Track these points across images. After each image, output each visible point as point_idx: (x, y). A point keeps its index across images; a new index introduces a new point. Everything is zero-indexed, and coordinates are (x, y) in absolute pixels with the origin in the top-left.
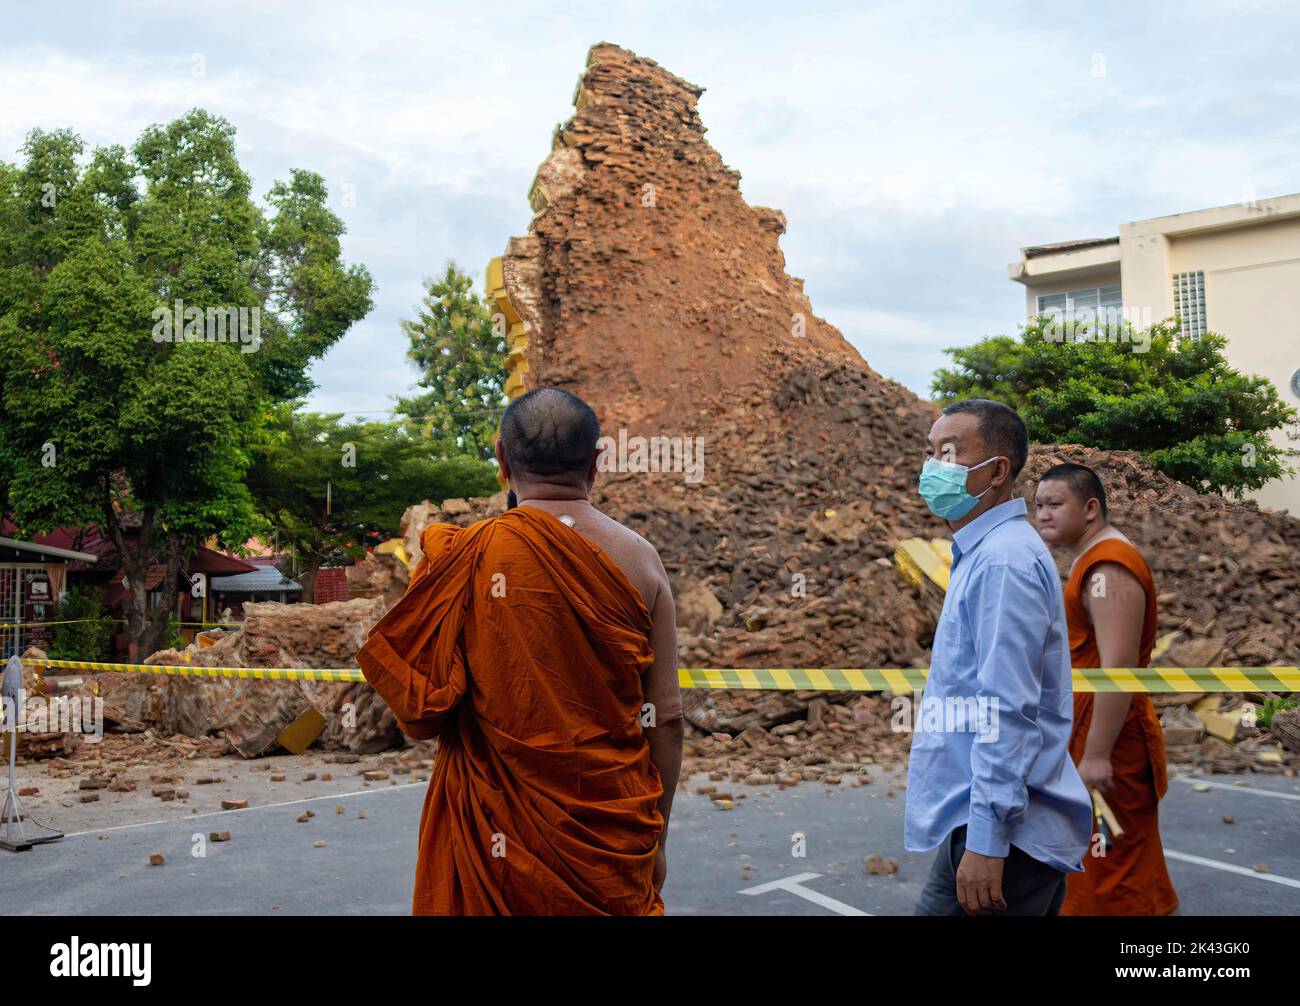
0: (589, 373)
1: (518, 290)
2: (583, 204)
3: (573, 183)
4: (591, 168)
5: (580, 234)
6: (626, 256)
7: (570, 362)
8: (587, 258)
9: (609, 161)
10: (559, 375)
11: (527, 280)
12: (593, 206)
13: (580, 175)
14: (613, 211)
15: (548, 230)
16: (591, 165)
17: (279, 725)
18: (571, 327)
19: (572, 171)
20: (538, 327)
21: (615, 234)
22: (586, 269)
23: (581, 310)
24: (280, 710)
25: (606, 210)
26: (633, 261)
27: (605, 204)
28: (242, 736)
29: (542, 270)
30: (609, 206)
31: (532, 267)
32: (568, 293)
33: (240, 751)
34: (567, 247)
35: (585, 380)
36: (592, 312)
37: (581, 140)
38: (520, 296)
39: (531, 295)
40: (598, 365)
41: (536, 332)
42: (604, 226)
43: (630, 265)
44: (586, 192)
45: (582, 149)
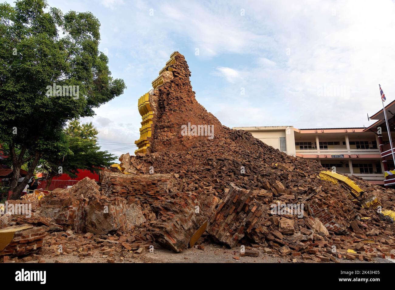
0: (175, 125)
1: (152, 103)
2: (173, 84)
3: (171, 79)
4: (175, 77)
5: (173, 92)
6: (182, 100)
7: (169, 122)
8: (174, 98)
9: (180, 77)
10: (165, 125)
11: (154, 101)
12: (175, 86)
13: (173, 78)
14: (180, 88)
15: (162, 89)
16: (175, 76)
17: (192, 231)
18: (168, 114)
19: (171, 76)
20: (156, 113)
21: (180, 94)
22: (173, 100)
23: (171, 110)
24: (193, 221)
25: (178, 88)
26: (184, 101)
27: (178, 86)
28: (175, 238)
29: (158, 99)
30: (179, 87)
31: (156, 98)
32: (167, 105)
33: (176, 248)
34: (168, 94)
35: (173, 127)
36: (174, 111)
37: (174, 70)
38: (153, 104)
39: (155, 105)
40: (177, 124)
41: (156, 114)
42: (178, 92)
43: (183, 102)
44: (174, 82)
45: (173, 72)
